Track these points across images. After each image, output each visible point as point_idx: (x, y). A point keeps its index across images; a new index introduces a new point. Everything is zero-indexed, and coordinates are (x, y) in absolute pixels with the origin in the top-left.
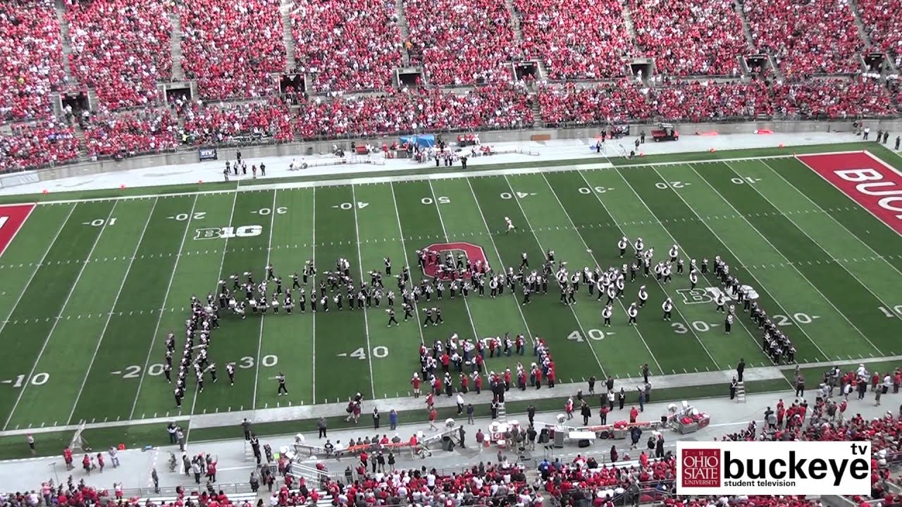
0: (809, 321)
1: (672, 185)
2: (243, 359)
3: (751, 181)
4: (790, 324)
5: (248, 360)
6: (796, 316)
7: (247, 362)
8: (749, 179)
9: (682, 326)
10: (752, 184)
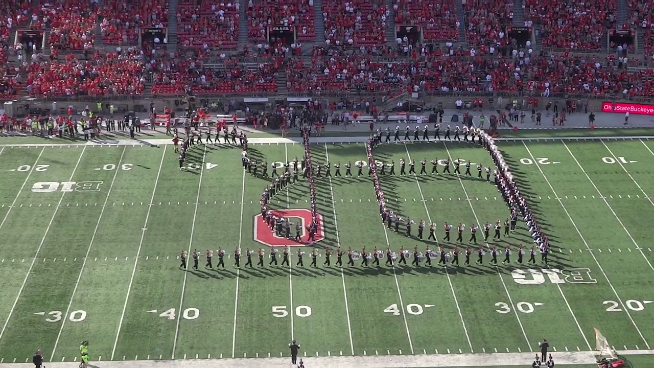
0: (641, 308)
1: (537, 161)
2: (51, 313)
3: (624, 162)
4: (620, 310)
5: (56, 314)
6: (628, 303)
7: (54, 316)
8: (622, 159)
9: (506, 306)
10: (623, 164)
